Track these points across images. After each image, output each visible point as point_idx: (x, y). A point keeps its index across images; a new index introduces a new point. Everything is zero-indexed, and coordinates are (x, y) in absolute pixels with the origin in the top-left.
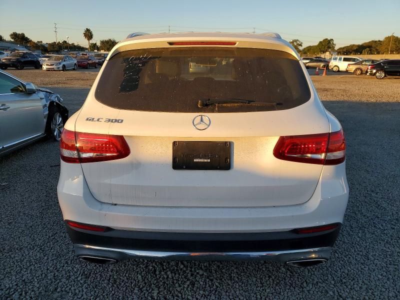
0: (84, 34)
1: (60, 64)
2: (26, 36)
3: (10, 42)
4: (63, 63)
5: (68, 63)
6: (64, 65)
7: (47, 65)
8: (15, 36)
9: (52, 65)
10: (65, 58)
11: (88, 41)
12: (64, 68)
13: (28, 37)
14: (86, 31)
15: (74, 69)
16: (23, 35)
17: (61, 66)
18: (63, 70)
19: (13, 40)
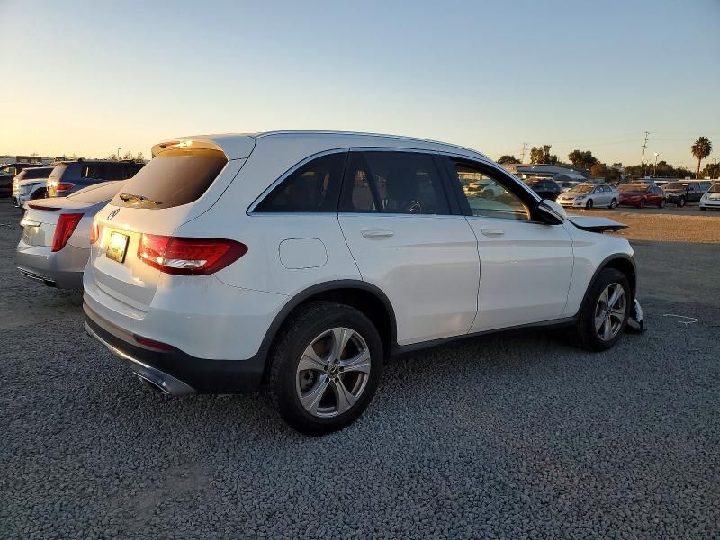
0: (694, 147)
1: (584, 197)
2: (593, 156)
3: (567, 166)
4: (589, 197)
5: (601, 196)
6: (591, 200)
7: (564, 199)
8: (576, 156)
9: (570, 199)
10: (598, 188)
11: (698, 161)
12: (590, 205)
13: (596, 158)
14: (698, 143)
15: (610, 208)
16: (589, 154)
17: (585, 201)
18: (586, 208)
19: (571, 163)
